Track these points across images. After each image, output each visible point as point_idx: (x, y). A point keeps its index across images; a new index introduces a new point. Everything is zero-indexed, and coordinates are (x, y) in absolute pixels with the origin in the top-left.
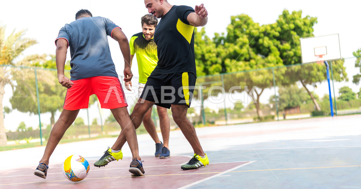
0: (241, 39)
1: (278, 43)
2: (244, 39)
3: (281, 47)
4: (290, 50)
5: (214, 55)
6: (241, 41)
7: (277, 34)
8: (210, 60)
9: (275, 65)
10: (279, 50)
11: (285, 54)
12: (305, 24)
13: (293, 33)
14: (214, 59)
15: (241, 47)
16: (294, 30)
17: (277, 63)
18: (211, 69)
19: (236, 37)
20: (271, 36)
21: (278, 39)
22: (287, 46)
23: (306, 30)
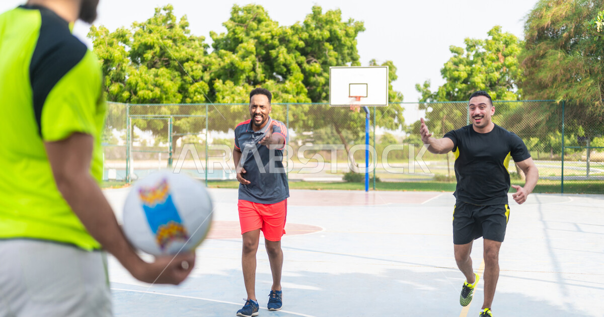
0: (244, 45)
1: (303, 59)
2: (250, 45)
3: (306, 66)
4: (320, 75)
5: (200, 66)
6: (245, 48)
7: (302, 44)
8: (191, 73)
9: (294, 96)
10: (303, 71)
11: (312, 79)
12: (347, 35)
13: (327, 45)
14: (198, 73)
15: (243, 57)
16: (330, 40)
17: (298, 94)
18: (191, 89)
19: (238, 41)
20: (292, 45)
21: (303, 52)
22: (316, 67)
23: (349, 44)
